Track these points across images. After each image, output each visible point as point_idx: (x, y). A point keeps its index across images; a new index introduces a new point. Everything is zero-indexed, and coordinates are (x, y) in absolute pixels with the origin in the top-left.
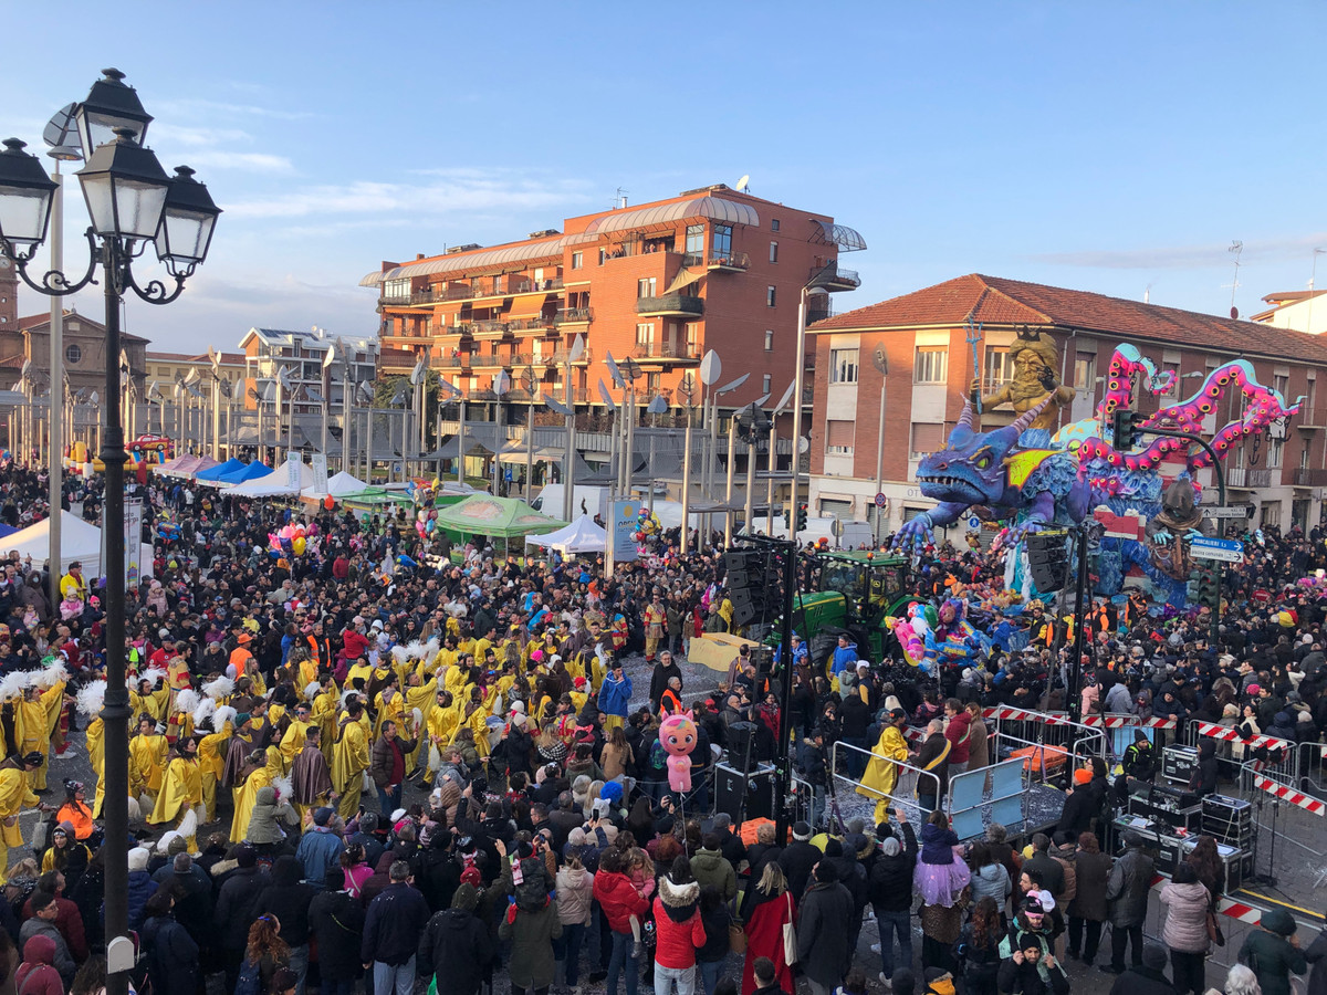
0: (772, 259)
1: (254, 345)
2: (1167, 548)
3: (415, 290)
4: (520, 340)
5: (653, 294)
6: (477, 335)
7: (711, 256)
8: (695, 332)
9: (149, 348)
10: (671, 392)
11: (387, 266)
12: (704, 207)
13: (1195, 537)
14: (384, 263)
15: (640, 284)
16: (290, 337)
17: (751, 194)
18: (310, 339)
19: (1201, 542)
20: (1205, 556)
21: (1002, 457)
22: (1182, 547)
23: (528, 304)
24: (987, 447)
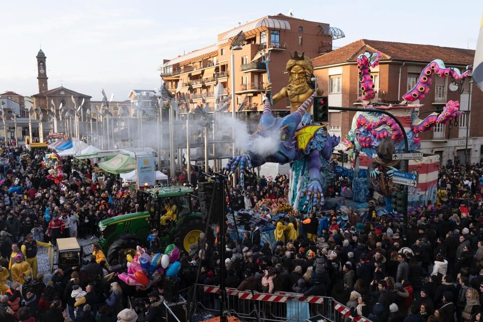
0: (300, 44)
1: (133, 96)
2: (377, 180)
3: (174, 70)
4: (209, 87)
5: (247, 63)
6: (194, 87)
7: (269, 44)
8: (265, 78)
9: (91, 100)
10: (257, 104)
11: (165, 61)
12: (264, 22)
13: (395, 171)
14: (164, 60)
15: (242, 59)
16: (145, 92)
17: (294, 17)
18: (153, 93)
19: (397, 174)
20: (399, 183)
21: (294, 132)
22: (385, 179)
23: (209, 72)
24: (285, 126)
